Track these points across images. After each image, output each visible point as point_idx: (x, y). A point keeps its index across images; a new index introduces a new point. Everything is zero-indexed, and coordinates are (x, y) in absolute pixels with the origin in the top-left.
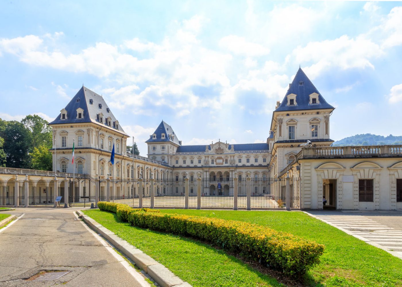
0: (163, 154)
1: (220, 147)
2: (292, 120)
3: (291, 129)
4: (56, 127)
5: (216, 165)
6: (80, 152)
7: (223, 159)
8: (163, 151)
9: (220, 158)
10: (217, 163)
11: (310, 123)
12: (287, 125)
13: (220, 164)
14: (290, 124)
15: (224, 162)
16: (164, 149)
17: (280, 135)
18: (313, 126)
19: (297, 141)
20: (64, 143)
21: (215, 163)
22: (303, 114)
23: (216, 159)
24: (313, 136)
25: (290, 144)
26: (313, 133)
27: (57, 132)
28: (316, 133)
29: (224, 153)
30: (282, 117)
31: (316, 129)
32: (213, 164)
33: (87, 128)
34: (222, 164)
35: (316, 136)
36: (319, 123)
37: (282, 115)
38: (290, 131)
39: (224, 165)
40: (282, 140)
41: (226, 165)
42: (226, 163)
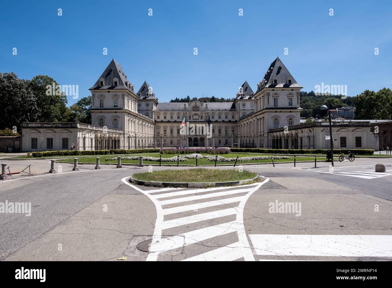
0: (147, 110)
1: (196, 105)
2: (276, 94)
3: (275, 100)
4: (95, 92)
5: (193, 120)
6: (116, 112)
7: (199, 115)
8: (147, 107)
9: (196, 115)
10: (194, 119)
11: (288, 97)
12: (273, 97)
13: (196, 119)
14: (275, 97)
15: (200, 118)
16: (148, 106)
17: (268, 104)
18: (289, 98)
19: (280, 108)
20: (101, 104)
21: (192, 118)
22: (283, 90)
23: (193, 115)
24: (289, 105)
25: (275, 110)
26: (289, 103)
27: (96, 96)
28: (291, 103)
29: (200, 110)
30: (269, 92)
31: (291, 101)
32: (191, 119)
33: (122, 93)
34: (198, 119)
35: (291, 105)
36: (293, 97)
37: (269, 90)
38: (275, 101)
39: (200, 120)
40: (270, 107)
41: (202, 120)
42: (201, 119)
